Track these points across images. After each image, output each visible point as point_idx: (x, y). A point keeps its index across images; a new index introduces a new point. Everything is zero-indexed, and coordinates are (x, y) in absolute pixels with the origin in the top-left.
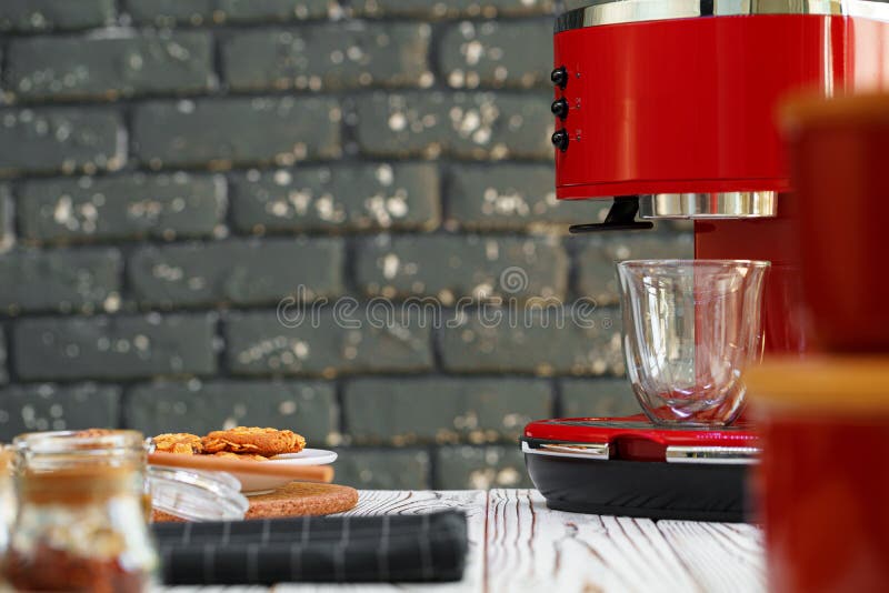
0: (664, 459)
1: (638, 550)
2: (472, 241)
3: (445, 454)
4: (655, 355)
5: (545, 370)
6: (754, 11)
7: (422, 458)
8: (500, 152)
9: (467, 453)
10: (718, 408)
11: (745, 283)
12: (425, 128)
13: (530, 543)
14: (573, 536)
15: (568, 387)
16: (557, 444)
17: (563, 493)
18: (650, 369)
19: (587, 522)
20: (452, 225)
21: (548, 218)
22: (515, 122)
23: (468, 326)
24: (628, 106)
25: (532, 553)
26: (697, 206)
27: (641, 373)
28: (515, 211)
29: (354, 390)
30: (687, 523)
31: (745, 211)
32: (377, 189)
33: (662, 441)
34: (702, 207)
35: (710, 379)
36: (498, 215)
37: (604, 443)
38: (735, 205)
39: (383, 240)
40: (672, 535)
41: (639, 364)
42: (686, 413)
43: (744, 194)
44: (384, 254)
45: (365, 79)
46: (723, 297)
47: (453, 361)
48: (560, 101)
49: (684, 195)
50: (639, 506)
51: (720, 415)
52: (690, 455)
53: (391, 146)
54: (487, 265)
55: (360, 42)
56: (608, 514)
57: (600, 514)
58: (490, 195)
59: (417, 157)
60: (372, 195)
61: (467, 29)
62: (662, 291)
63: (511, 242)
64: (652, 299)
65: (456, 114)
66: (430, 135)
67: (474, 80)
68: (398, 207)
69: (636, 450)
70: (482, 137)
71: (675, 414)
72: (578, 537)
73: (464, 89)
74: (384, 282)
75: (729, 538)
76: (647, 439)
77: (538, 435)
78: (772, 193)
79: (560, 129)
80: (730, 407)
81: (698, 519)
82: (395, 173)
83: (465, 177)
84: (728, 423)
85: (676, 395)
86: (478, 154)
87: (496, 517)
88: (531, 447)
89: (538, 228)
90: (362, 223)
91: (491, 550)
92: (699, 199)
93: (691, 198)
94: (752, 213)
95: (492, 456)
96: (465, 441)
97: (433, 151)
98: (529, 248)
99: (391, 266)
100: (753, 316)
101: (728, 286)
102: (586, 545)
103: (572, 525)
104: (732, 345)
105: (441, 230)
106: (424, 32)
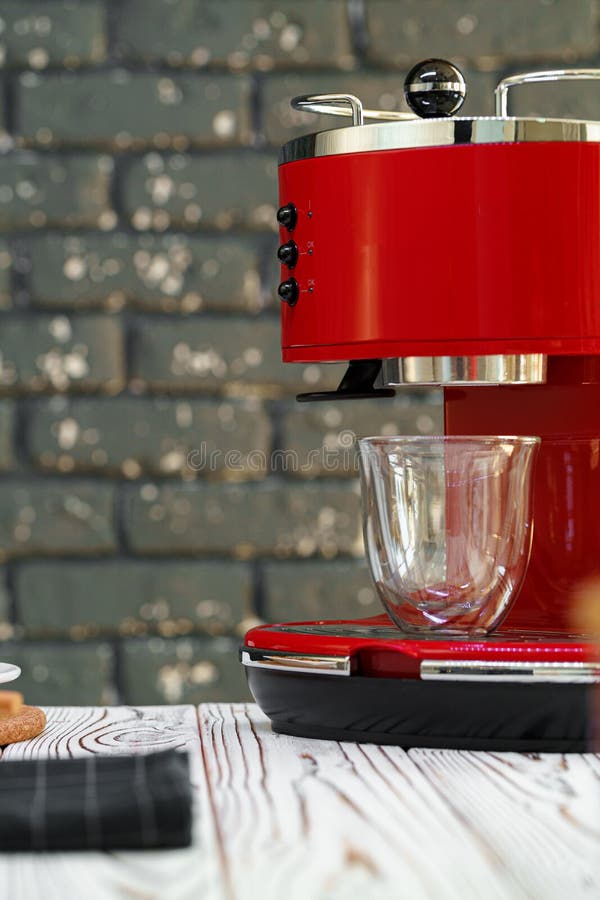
0: (417, 676)
1: (398, 794)
2: (161, 405)
3: (132, 649)
4: (404, 552)
5: (245, 550)
6: (521, 138)
7: (104, 654)
8: (192, 303)
9: (155, 647)
10: (480, 611)
11: (510, 463)
12: (107, 277)
13: (263, 783)
14: (314, 773)
15: (272, 571)
16: (284, 656)
17: (291, 714)
18: (397, 568)
19: (324, 753)
20: (138, 385)
21: (248, 378)
22: (209, 269)
23: (157, 501)
24: (369, 254)
25: (270, 800)
26: (453, 371)
27: (386, 569)
28: (210, 373)
29: (27, 576)
30: (445, 751)
31: (509, 377)
32: (51, 345)
33: (415, 654)
34: (459, 373)
35: (468, 578)
36: (191, 375)
37: (344, 656)
38: (497, 370)
39: (58, 404)
40: (433, 770)
41: (384, 558)
42: (441, 617)
43: (509, 356)
44: (60, 419)
45: (37, 219)
46: (485, 477)
47: (141, 541)
48: (288, 245)
49: (438, 359)
50: (387, 732)
51: (481, 621)
52: (443, 671)
53: (67, 296)
54: (178, 432)
55: (33, 176)
56: (349, 740)
57: (338, 741)
58: (181, 352)
59: (96, 309)
60: (46, 351)
61: (153, 163)
62: (410, 470)
63: (206, 407)
64: (399, 479)
65: (141, 259)
66: (113, 283)
67: (162, 221)
68: (76, 366)
69: (383, 664)
70: (173, 286)
71: (428, 620)
72: (319, 774)
73: (152, 231)
74: (61, 452)
75: (500, 773)
76: (396, 652)
77: (261, 645)
78: (541, 355)
79: (288, 278)
80: (494, 611)
81: (459, 747)
82: (74, 329)
83: (154, 333)
84: (491, 630)
85: (430, 597)
86: (165, 304)
87: (214, 745)
88: (252, 659)
89: (235, 390)
90: (33, 383)
91: (218, 796)
92: (456, 363)
93: (445, 362)
94: (517, 379)
95: (185, 649)
96: (153, 632)
97: (116, 302)
98: (225, 413)
99: (68, 433)
100: (520, 502)
101: (490, 465)
102: (332, 786)
103: (310, 758)
104: (496, 536)
105: (125, 393)
106: (104, 166)
